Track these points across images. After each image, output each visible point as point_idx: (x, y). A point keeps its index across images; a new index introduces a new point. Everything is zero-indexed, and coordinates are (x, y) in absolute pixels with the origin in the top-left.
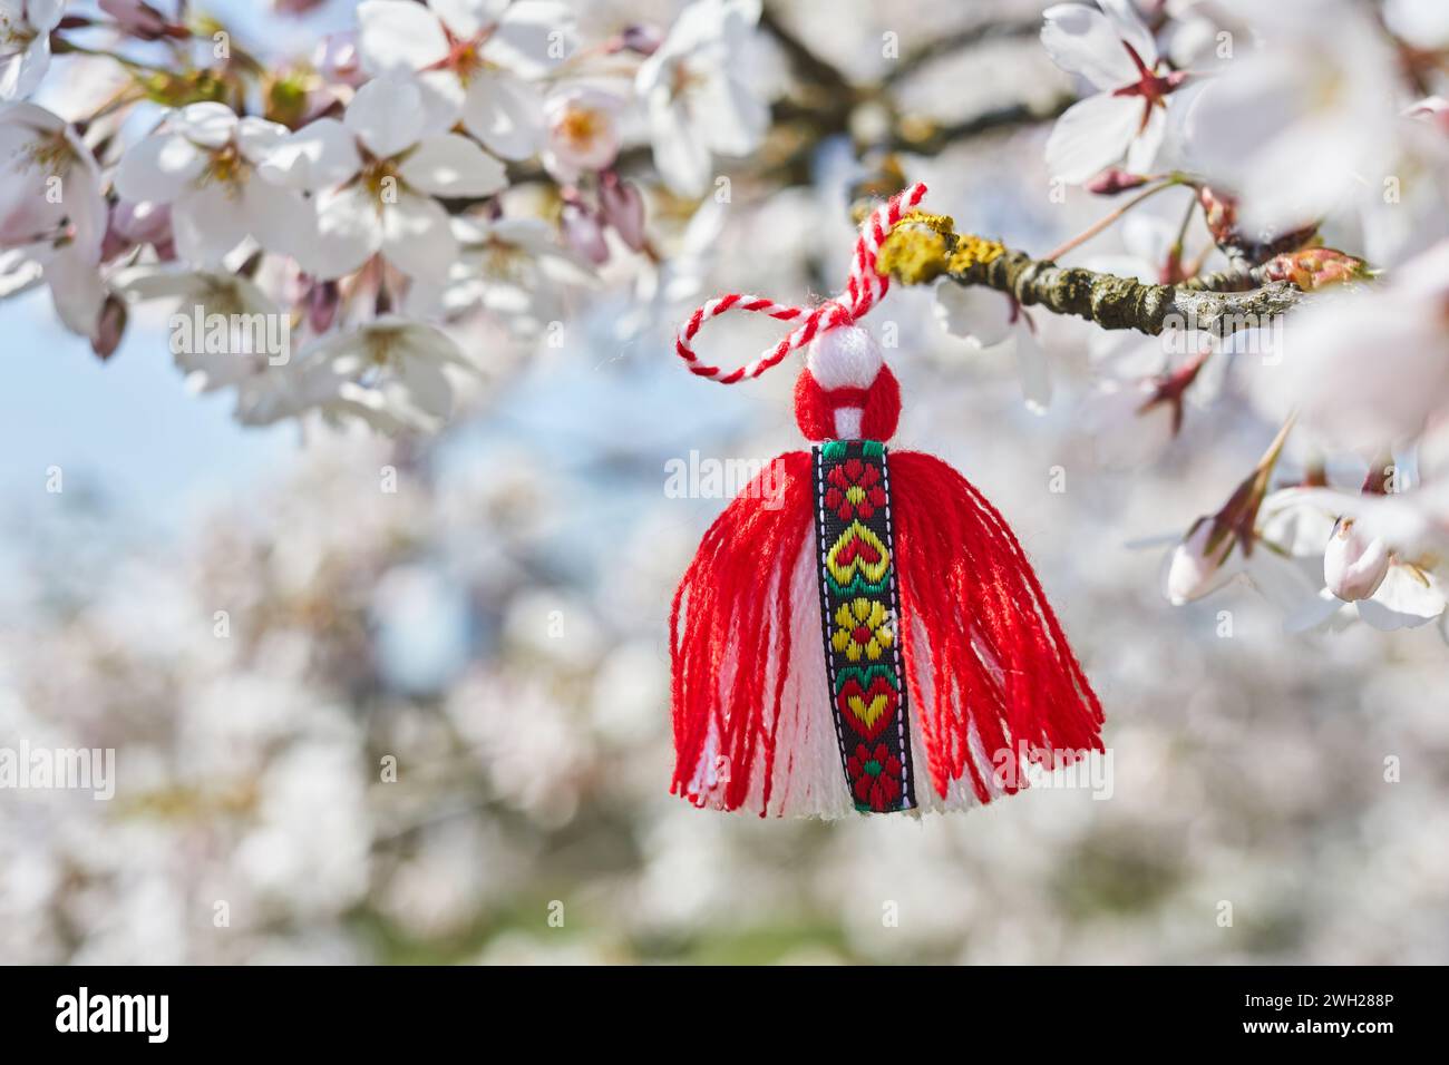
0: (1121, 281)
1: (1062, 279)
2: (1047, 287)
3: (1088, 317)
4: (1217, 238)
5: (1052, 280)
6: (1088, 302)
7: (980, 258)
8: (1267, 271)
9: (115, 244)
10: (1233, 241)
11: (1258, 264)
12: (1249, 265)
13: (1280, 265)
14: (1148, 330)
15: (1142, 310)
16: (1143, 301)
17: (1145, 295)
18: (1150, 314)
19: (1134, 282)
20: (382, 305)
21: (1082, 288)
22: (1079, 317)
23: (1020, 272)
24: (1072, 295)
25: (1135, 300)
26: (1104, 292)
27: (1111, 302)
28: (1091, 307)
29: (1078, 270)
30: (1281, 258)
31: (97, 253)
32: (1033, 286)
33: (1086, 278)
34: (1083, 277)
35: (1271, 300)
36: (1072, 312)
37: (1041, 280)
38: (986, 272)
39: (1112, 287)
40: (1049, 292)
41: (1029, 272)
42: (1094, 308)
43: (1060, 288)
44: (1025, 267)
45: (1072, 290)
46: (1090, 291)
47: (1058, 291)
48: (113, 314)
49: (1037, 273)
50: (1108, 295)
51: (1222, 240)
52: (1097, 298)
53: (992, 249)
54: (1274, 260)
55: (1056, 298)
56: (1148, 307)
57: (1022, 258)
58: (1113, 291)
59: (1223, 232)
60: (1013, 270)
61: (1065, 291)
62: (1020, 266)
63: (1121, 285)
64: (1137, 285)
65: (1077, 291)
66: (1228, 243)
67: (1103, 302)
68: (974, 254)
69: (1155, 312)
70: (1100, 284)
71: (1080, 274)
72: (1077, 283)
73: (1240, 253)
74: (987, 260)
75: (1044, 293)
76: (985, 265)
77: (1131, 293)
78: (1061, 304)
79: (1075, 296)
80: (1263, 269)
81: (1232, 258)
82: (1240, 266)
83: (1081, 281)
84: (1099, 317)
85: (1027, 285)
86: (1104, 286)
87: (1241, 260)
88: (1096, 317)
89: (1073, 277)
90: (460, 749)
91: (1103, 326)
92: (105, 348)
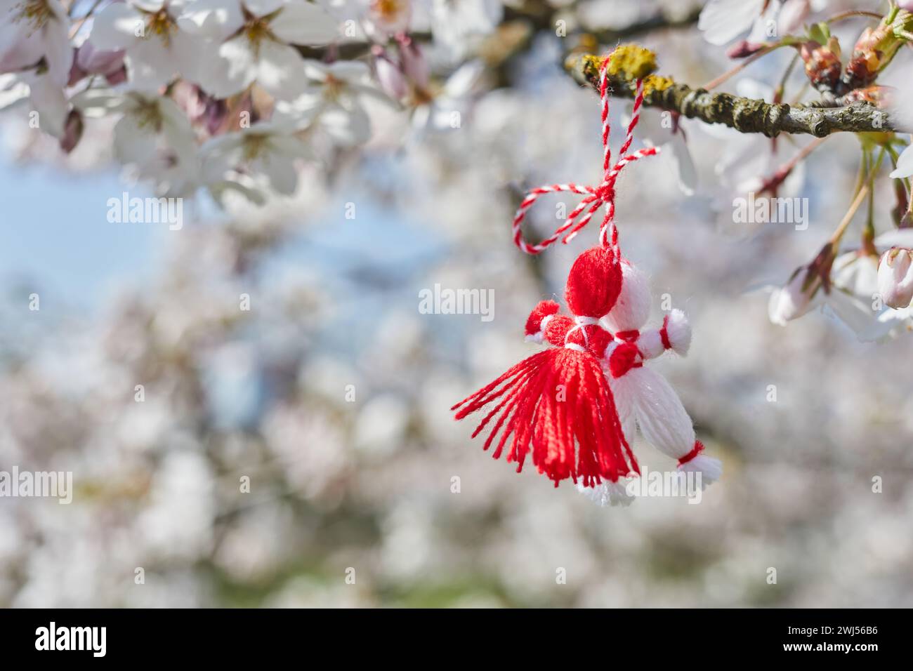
0: (754, 101)
1: (714, 100)
2: (703, 105)
3: (730, 125)
4: (813, 79)
5: (706, 101)
6: (731, 116)
7: (658, 87)
8: (847, 100)
9: (78, 73)
10: (824, 80)
11: (840, 96)
12: (834, 96)
13: (855, 96)
14: (770, 133)
15: (768, 119)
16: (768, 114)
17: (769, 110)
18: (772, 122)
19: (761, 102)
20: (254, 118)
21: (727, 106)
22: (724, 126)
23: (685, 96)
24: (721, 110)
25: (763, 113)
26: (743, 108)
27: (747, 114)
28: (732, 119)
29: (724, 94)
30: (856, 91)
31: (66, 78)
32: (693, 105)
33: (730, 99)
34: (728, 98)
35: (855, 112)
36: (719, 122)
37: (699, 101)
38: (662, 96)
39: (748, 105)
40: (704, 109)
41: (691, 96)
42: (735, 118)
43: (713, 105)
44: (688, 93)
45: (720, 106)
46: (733, 108)
47: (710, 108)
48: (74, 123)
49: (696, 97)
50: (745, 110)
51: (817, 80)
52: (737, 112)
53: (665, 82)
54: (852, 93)
55: (709, 113)
56: (771, 117)
57: (685, 88)
58: (749, 107)
59: (818, 75)
60: (679, 95)
61: (715, 107)
62: (684, 92)
63: (754, 103)
64: (764, 104)
65: (724, 107)
66: (820, 82)
67: (742, 114)
68: (653, 85)
69: (777, 121)
70: (739, 103)
71: (725, 96)
72: (724, 102)
73: (829, 88)
74: (663, 89)
75: (701, 109)
76: (661, 92)
77: (760, 108)
78: (712, 116)
79: (722, 111)
80: (844, 98)
81: (822, 92)
82: (828, 97)
83: (727, 101)
84: (739, 124)
85: (689, 104)
86: (742, 104)
87: (829, 93)
88: (736, 124)
89: (721, 98)
90: (267, 457)
91: (740, 131)
92: (68, 145)
